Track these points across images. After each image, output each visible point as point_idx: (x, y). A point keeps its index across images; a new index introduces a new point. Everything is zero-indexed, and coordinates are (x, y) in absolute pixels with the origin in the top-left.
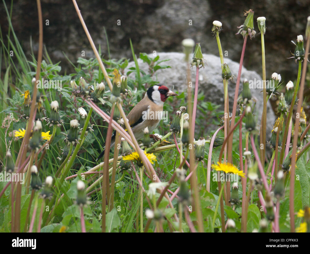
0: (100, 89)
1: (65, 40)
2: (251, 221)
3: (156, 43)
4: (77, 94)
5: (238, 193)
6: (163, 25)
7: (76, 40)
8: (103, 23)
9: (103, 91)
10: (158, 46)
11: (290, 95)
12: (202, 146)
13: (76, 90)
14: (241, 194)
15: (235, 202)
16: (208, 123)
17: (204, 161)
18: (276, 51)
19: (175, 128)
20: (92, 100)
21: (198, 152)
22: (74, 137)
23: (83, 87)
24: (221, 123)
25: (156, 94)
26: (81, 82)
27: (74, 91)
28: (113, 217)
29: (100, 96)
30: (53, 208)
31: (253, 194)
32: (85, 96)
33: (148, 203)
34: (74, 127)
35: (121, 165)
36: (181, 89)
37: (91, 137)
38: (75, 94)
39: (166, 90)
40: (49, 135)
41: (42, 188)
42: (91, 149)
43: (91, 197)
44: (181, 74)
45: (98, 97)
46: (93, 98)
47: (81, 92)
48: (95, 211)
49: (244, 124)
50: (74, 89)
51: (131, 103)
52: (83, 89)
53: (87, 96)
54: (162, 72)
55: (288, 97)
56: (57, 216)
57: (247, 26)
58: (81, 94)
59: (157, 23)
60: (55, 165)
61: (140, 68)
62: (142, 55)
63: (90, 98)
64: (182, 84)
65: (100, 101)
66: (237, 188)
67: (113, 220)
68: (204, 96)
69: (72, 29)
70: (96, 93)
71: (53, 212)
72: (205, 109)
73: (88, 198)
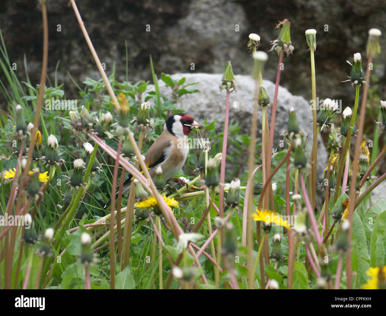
0: (106, 121)
1: (65, 58)
2: (298, 282)
3: (179, 61)
4: (78, 127)
5: (281, 248)
6: (187, 39)
7: (79, 59)
8: (113, 37)
9: (110, 123)
10: (182, 66)
11: (347, 124)
12: (236, 189)
13: (76, 122)
14: (284, 249)
15: (277, 258)
16: (244, 161)
17: (239, 207)
18: (328, 71)
19: (202, 167)
20: (96, 134)
21: (232, 197)
22: (78, 181)
23: (85, 118)
24: (259, 160)
25: (178, 126)
26: (83, 112)
27: (74, 123)
28: (125, 278)
29: (106, 129)
30: (51, 267)
31: (300, 249)
32: (88, 130)
33: (168, 261)
34: (79, 169)
35: (136, 214)
36: (210, 118)
37: (98, 179)
38: (75, 127)
39: (190, 121)
40: (47, 176)
41: (38, 242)
42: (98, 193)
43: (99, 253)
44: (210, 100)
45: (105, 131)
46: (98, 132)
47: (82, 125)
48: (104, 270)
49: (292, 160)
50: (74, 121)
51: (147, 136)
52: (85, 121)
53: (91, 129)
54: (187, 97)
55: (345, 128)
56: (56, 278)
57: (282, 40)
58: (83, 127)
59: (180, 37)
60: (55, 214)
61: (161, 93)
62: (164, 76)
63: (95, 132)
64: (211, 112)
65: (106, 136)
66: (280, 240)
67: (126, 281)
68: (240, 128)
69: (75, 44)
70: (101, 125)
71: (52, 272)
72: (240, 144)
73: (96, 255)
